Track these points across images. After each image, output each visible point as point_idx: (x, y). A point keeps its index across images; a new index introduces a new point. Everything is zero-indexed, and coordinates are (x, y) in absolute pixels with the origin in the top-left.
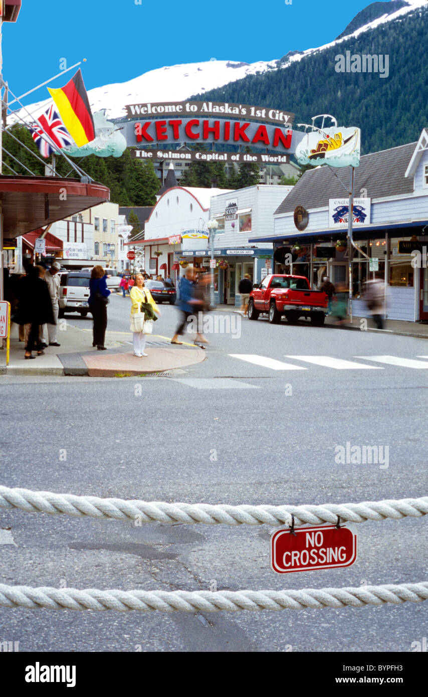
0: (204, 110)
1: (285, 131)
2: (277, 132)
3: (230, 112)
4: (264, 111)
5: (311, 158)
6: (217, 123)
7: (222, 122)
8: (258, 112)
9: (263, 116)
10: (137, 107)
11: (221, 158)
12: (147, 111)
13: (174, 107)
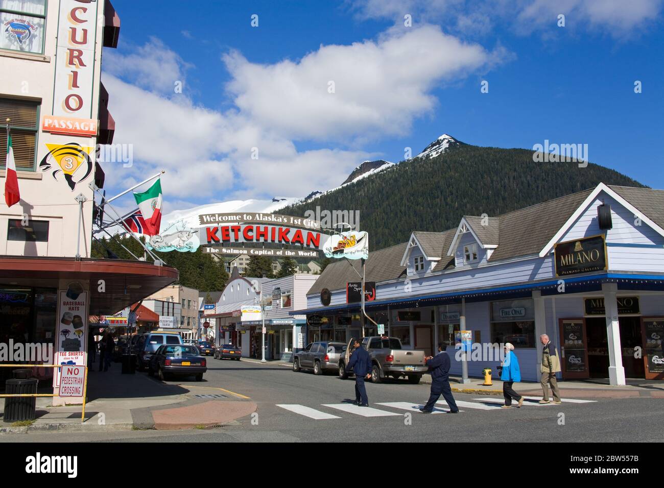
0: (256, 219)
1: (314, 234)
2: (310, 235)
3: (276, 220)
4: (300, 220)
5: (334, 253)
6: (266, 229)
7: (270, 227)
8: (295, 221)
9: (299, 223)
10: (208, 216)
11: (269, 253)
12: (215, 219)
13: (235, 217)
